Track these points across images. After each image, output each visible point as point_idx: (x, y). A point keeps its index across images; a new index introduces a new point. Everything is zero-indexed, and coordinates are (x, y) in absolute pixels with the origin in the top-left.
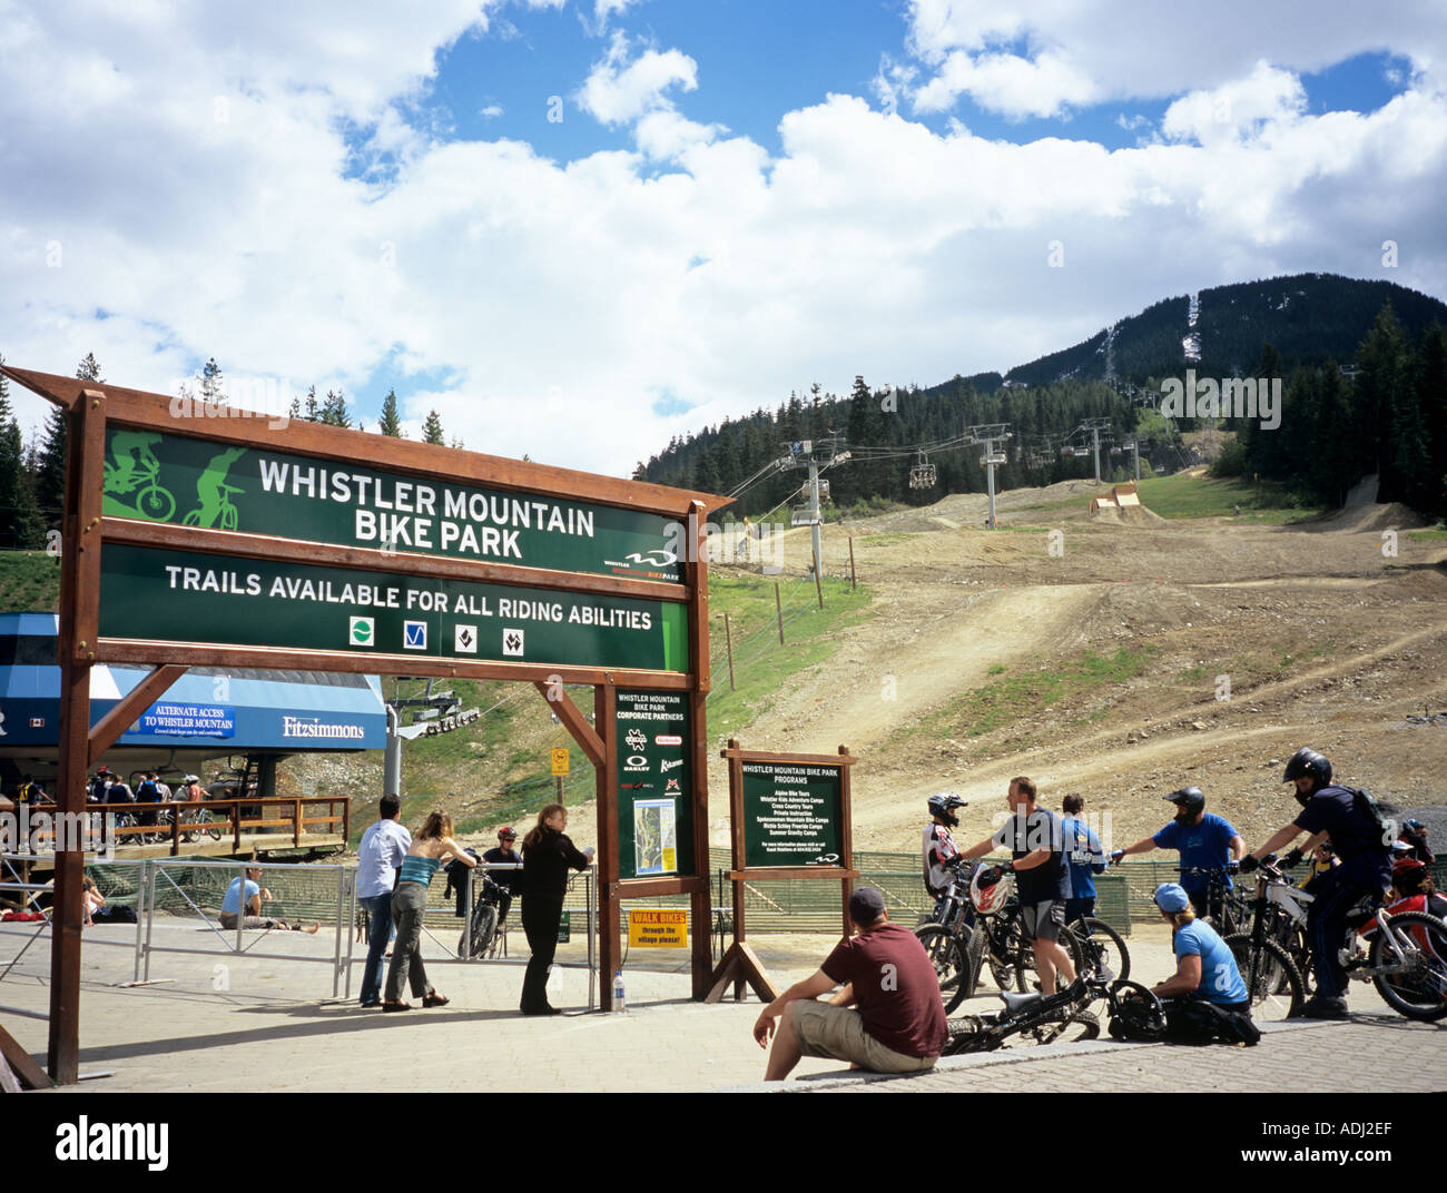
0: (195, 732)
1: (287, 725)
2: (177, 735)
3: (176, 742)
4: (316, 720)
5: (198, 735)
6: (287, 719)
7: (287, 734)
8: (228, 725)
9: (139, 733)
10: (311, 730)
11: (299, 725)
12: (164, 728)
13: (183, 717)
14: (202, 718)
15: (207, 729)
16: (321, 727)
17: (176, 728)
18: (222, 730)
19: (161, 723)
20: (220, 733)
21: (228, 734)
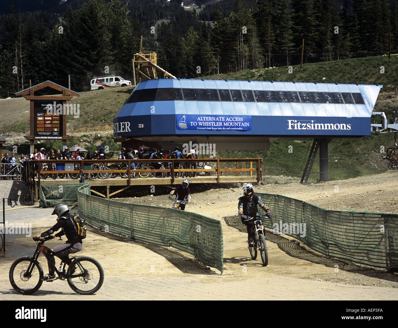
0: (224, 128)
1: (290, 124)
2: (211, 130)
3: (212, 133)
4: (312, 121)
5: (226, 130)
6: (290, 121)
7: (290, 128)
8: (247, 124)
9: (187, 129)
10: (308, 126)
11: (299, 124)
12: (202, 126)
13: (216, 122)
14: (228, 122)
15: (231, 127)
16: (316, 125)
17: (211, 127)
18: (242, 127)
19: (201, 124)
20: (241, 129)
21: (249, 129)
